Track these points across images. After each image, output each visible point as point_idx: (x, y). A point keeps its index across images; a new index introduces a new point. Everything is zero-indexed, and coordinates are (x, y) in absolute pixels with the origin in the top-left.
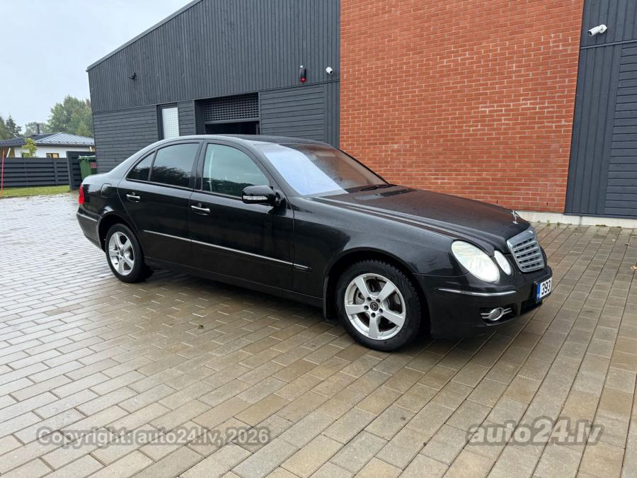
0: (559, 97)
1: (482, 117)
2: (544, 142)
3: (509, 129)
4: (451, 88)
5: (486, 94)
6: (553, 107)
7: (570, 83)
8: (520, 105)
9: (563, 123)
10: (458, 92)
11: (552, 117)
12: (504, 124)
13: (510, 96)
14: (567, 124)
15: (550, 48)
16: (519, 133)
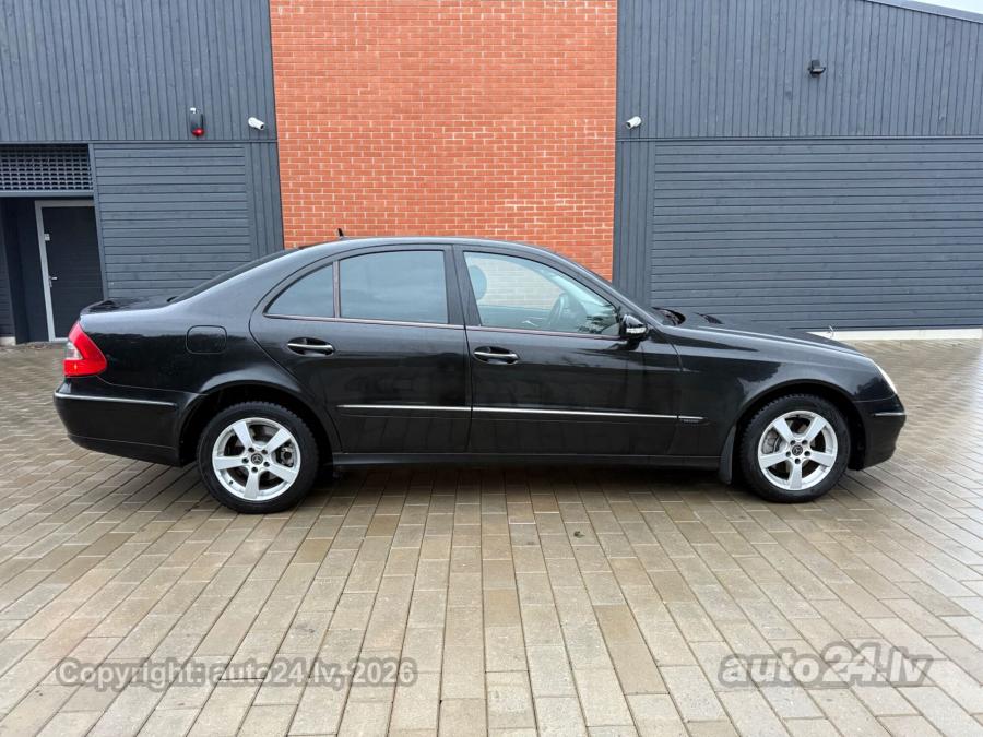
0: (597, 196)
1: (509, 215)
2: (584, 248)
3: (543, 232)
4: (464, 173)
5: (512, 185)
6: (591, 208)
7: (608, 179)
8: (555, 202)
9: (604, 227)
10: (476, 179)
11: (591, 220)
12: (536, 226)
13: (542, 191)
14: (607, 227)
15: (584, 135)
16: (554, 238)
